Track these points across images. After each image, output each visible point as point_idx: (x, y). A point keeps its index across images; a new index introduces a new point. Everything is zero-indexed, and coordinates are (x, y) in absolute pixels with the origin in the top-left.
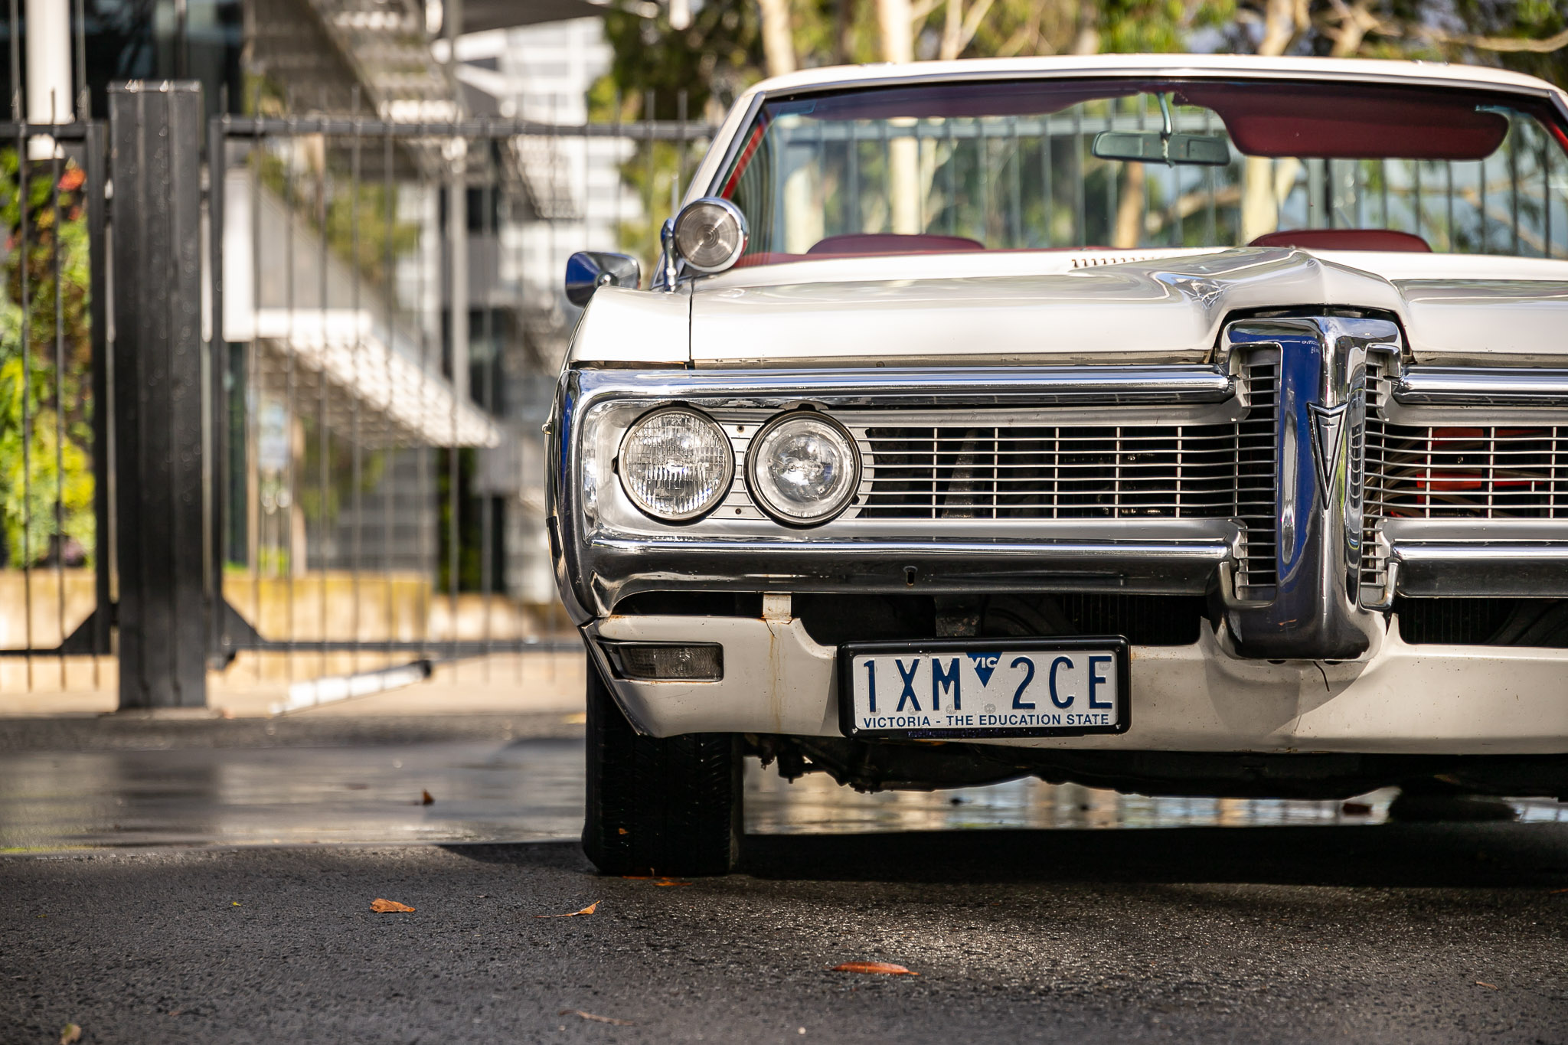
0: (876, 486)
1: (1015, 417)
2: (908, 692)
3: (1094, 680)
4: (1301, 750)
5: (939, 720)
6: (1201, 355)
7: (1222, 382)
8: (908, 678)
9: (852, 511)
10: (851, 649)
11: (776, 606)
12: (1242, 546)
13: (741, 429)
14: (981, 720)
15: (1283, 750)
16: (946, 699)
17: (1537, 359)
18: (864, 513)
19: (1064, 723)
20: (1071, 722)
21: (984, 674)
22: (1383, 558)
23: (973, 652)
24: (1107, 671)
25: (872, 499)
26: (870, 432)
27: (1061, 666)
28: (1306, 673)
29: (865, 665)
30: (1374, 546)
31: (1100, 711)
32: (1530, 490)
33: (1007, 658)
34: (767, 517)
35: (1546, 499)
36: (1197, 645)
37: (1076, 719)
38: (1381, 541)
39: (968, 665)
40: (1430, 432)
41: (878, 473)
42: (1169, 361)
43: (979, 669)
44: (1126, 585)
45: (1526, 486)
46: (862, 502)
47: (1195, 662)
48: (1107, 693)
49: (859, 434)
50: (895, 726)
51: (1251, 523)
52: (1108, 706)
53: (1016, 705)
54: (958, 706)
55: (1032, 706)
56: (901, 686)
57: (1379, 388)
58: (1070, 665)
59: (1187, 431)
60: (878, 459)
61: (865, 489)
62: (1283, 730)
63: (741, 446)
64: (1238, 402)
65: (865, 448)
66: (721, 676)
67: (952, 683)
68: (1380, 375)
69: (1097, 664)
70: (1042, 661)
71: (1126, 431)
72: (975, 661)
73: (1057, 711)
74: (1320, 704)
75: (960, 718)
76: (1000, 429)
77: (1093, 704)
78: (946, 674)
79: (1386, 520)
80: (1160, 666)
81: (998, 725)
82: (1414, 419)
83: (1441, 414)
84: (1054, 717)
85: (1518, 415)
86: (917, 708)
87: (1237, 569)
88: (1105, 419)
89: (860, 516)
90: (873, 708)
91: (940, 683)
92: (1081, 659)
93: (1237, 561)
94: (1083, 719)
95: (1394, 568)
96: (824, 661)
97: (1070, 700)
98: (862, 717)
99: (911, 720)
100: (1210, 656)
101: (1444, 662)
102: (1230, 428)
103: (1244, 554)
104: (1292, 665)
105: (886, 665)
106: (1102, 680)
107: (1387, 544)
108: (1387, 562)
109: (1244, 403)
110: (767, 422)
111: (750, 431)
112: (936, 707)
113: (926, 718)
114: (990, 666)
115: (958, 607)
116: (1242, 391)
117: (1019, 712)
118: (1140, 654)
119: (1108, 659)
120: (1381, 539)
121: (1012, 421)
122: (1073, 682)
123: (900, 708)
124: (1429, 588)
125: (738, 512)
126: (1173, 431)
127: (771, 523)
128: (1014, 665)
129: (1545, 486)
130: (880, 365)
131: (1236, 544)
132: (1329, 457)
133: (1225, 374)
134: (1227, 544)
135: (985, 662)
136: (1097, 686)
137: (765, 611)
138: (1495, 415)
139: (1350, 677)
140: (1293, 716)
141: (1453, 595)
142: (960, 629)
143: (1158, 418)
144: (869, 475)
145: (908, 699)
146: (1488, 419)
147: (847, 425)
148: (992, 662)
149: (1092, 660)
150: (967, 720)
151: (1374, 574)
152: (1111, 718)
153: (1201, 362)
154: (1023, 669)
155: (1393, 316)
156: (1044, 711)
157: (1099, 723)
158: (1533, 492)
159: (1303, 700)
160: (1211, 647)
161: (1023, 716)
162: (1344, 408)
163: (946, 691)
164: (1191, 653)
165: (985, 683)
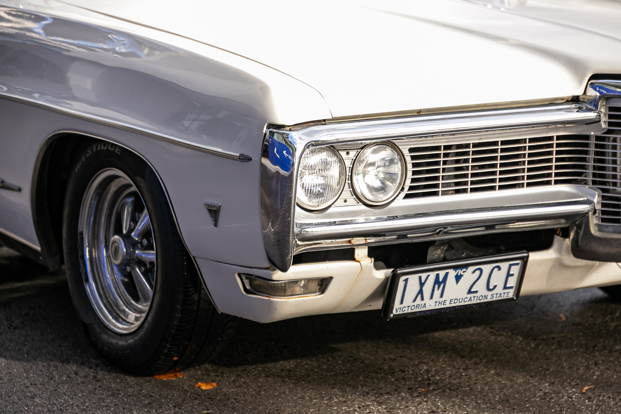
0: (413, 181)
1: (482, 137)
2: (421, 292)
3: (509, 275)
5: (431, 305)
8: (422, 284)
9: (401, 196)
10: (400, 273)
11: (361, 253)
12: (598, 203)
13: (348, 153)
14: (450, 302)
16: (437, 293)
18: (407, 196)
19: (488, 300)
20: (492, 297)
21: (458, 278)
23: (455, 268)
24: (515, 270)
25: (410, 188)
26: (411, 150)
27: (496, 269)
29: (404, 280)
31: (507, 291)
33: (471, 269)
34: (361, 204)
37: (495, 296)
39: (452, 273)
41: (414, 173)
43: (456, 276)
46: (406, 191)
48: (512, 282)
49: (406, 152)
50: (410, 311)
51: (604, 190)
52: (512, 288)
53: (470, 292)
54: (442, 296)
55: (476, 292)
56: (418, 289)
58: (499, 268)
59: (559, 138)
60: (415, 166)
61: (408, 183)
63: (348, 163)
64: (599, 125)
65: (409, 160)
67: (442, 285)
69: (512, 267)
70: (487, 269)
71: (531, 140)
72: (456, 272)
73: (487, 294)
75: (440, 302)
76: (473, 144)
77: (505, 288)
78: (441, 280)
81: (457, 305)
84: (485, 296)
86: (422, 299)
87: (595, 214)
89: (404, 198)
90: (402, 302)
91: (437, 286)
92: (504, 266)
93: (597, 211)
94: (498, 296)
96: (379, 279)
97: (495, 287)
98: (395, 309)
99: (418, 306)
100: (558, 255)
103: (599, 207)
105: (413, 280)
106: (512, 275)
109: (604, 126)
110: (362, 149)
111: (353, 154)
112: (431, 298)
113: (425, 304)
114: (462, 274)
117: (469, 296)
119: (517, 264)
121: (480, 139)
122: (498, 277)
123: (414, 301)
125: (346, 201)
126: (551, 138)
127: (363, 207)
128: (474, 272)
130: (418, 113)
131: (595, 202)
135: (460, 272)
136: (509, 278)
137: (356, 256)
142: (439, 252)
144: (410, 175)
145: (419, 296)
147: (401, 147)
148: (464, 272)
149: (511, 265)
150: (444, 302)
152: (511, 294)
154: (478, 272)
156: (481, 294)
157: (506, 297)
160: (560, 251)
161: (471, 298)
163: (438, 289)
164: (549, 255)
165: (457, 282)
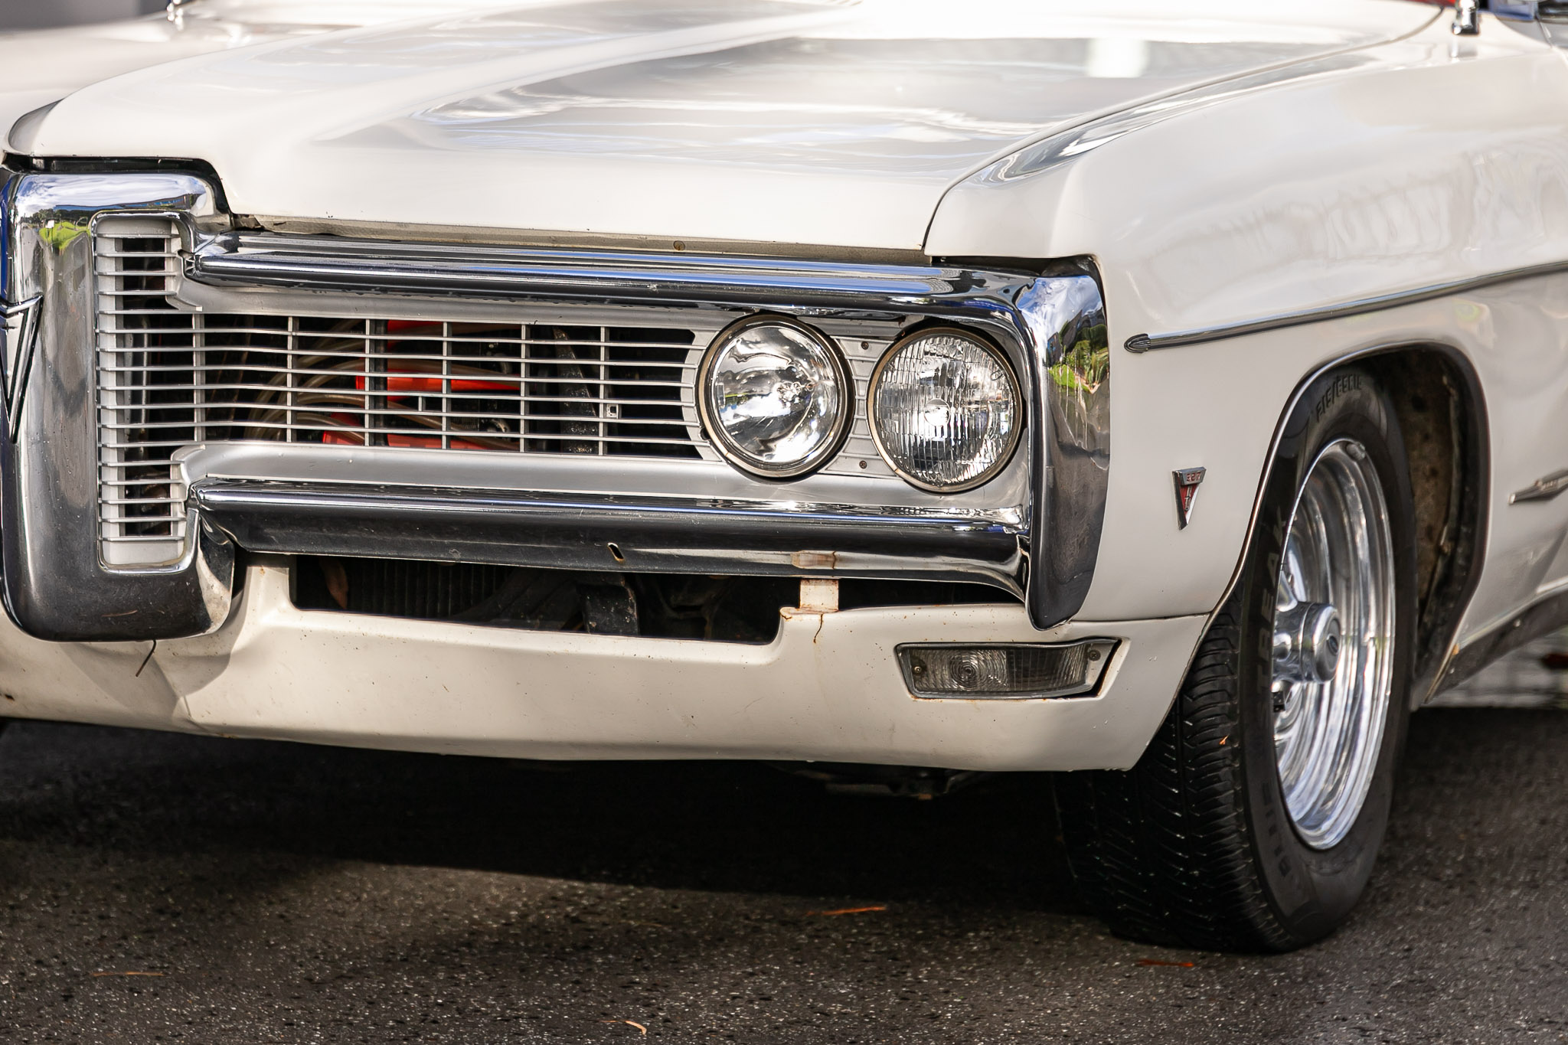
22: (182, 500)
30: (166, 487)
32: (416, 408)
35: (436, 423)
38: (181, 477)
40: (291, 324)
45: (412, 403)
57: (168, 269)
79: (203, 447)
82: (257, 307)
83: (303, 301)
95: (199, 515)
107: (190, 483)
108: (187, 507)
120: (182, 475)
129: (436, 404)
132: (9, 372)
138: (369, 303)
146: (361, 309)
158: (420, 412)
159: (174, 680)
162: (32, 303)
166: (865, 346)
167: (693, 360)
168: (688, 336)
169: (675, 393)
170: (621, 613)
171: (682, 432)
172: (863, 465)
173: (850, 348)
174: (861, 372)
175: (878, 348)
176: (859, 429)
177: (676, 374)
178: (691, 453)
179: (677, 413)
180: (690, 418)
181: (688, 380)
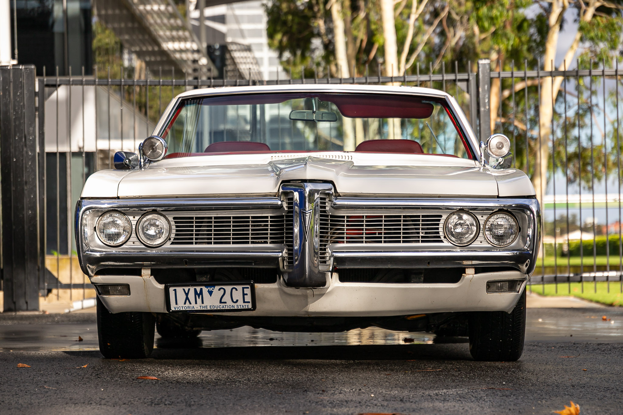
0: (176, 235)
1: (218, 213)
2: (187, 298)
3: (244, 294)
4: (312, 316)
5: (197, 307)
6: (275, 194)
7: (280, 203)
8: (187, 294)
9: (169, 243)
10: (169, 285)
11: (146, 272)
12: (286, 253)
13: (134, 217)
14: (210, 307)
15: (307, 316)
16: (199, 301)
17: (377, 195)
18: (173, 243)
19: (236, 308)
21: (210, 293)
23: (207, 286)
24: (248, 291)
25: (175, 239)
26: (174, 218)
27: (234, 290)
28: (309, 292)
29: (173, 290)
30: (326, 253)
31: (247, 304)
33: (217, 288)
34: (142, 245)
35: (381, 238)
36: (276, 283)
37: (239, 306)
39: (205, 290)
40: (346, 217)
41: (177, 231)
42: (265, 196)
43: (209, 291)
44: (255, 265)
45: (375, 234)
46: (172, 240)
47: (275, 288)
48: (248, 298)
49: (171, 219)
50: (184, 309)
51: (288, 246)
52: (249, 302)
53: (221, 302)
54: (203, 303)
55: (225, 303)
56: (185, 297)
57: (327, 204)
58: (236, 290)
59: (271, 217)
60: (177, 227)
61: (173, 236)
62: (304, 309)
63: (134, 223)
64: (284, 209)
65: (173, 223)
66: (130, 294)
67: (201, 296)
68: (327, 200)
69: (245, 289)
70: (228, 288)
71: (253, 217)
72: (207, 288)
73: (233, 304)
74: (315, 301)
75: (204, 306)
76: (214, 217)
77: (244, 302)
78: (199, 293)
79: (330, 244)
80: (265, 290)
81: (215, 309)
82: (340, 213)
83: (348, 212)
84: (232, 306)
85: (372, 212)
86: (190, 303)
87: (285, 260)
88: (246, 214)
89: (171, 244)
90: (176, 304)
91: (197, 296)
92: (240, 288)
93: (285, 257)
94: (241, 306)
95: (332, 259)
96: (161, 289)
97: (237, 301)
98: (173, 307)
99: (189, 307)
100: (280, 287)
101: (352, 288)
102: (283, 216)
103: (286, 255)
104: (305, 289)
105: (180, 290)
106: (247, 294)
107: (330, 252)
108: (330, 257)
109: (286, 209)
110: (142, 215)
111: (137, 218)
112: (196, 303)
113: (193, 306)
115: (203, 272)
116: (285, 205)
117: (222, 305)
118: (258, 286)
119: (248, 288)
120: (328, 250)
121: (217, 214)
122: (238, 295)
123: (185, 303)
124: (344, 265)
125: (134, 243)
126: (267, 217)
127: (144, 247)
128: (219, 290)
129: (381, 233)
130: (177, 197)
131: (284, 252)
132: (307, 226)
133: (280, 200)
134: (282, 252)
135: (211, 289)
136: (245, 296)
137: (142, 274)
138: (365, 212)
139: (323, 293)
140: (307, 305)
141: (352, 267)
142: (204, 279)
143: (262, 213)
144: (174, 231)
145: (187, 301)
146: (363, 213)
147: (167, 216)
148: (213, 289)
149: (243, 288)
150: (206, 307)
151: (326, 261)
152: (250, 306)
153: (275, 196)
154: (222, 291)
155: (331, 182)
156: (229, 304)
157: (246, 308)
158: (377, 236)
159: (309, 300)
160: (280, 284)
162: (311, 211)
163: (199, 298)
164: (274, 286)
165: (211, 295)
166: (482, 217)
167: (442, 221)
168: (441, 216)
169: (438, 229)
170: (420, 279)
171: (439, 237)
172: (481, 242)
173: (479, 217)
174: (482, 222)
175: (485, 217)
176: (481, 235)
177: (438, 224)
178: (441, 241)
179: (438, 233)
180: (441, 234)
181: (441, 226)
